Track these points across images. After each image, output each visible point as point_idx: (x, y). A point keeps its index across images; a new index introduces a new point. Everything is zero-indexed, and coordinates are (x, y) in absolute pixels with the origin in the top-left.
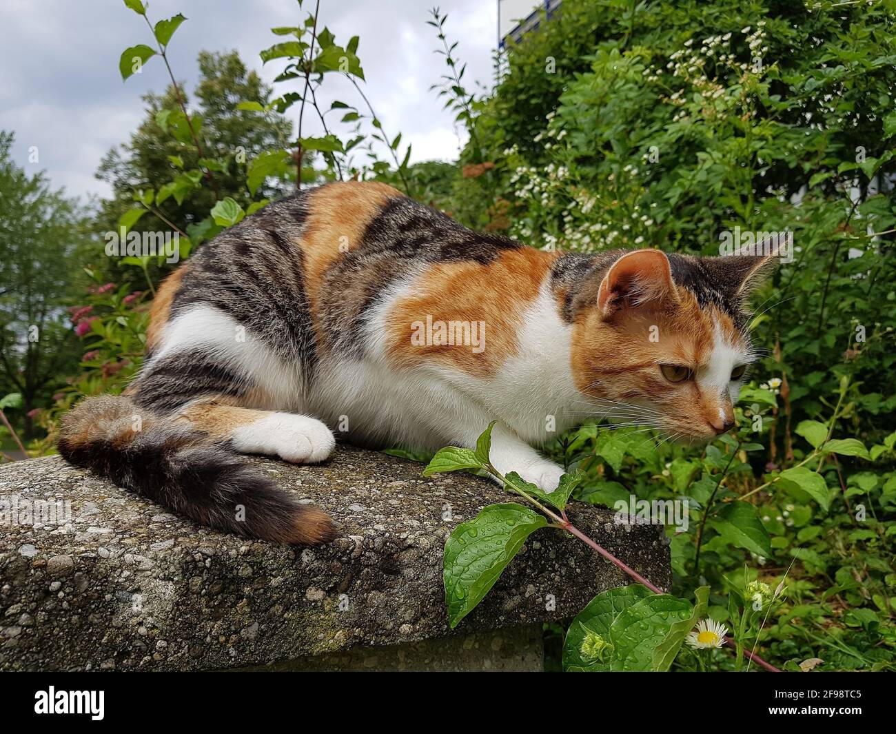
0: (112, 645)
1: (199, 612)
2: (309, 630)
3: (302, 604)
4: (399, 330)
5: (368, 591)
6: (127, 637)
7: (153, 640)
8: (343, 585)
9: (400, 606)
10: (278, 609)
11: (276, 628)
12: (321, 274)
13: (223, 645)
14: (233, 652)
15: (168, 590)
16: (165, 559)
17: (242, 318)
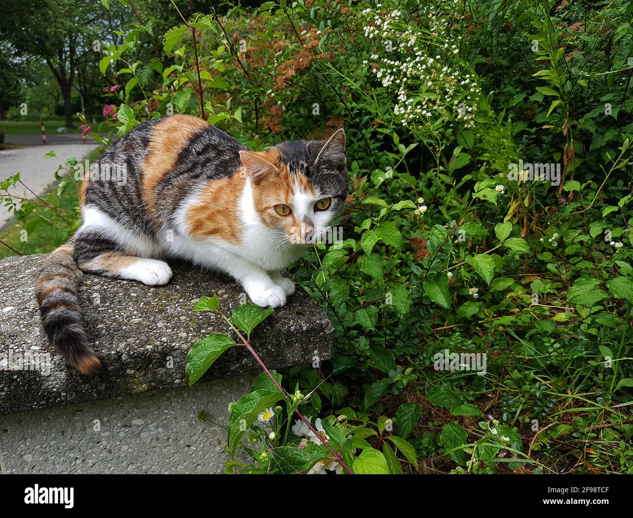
0: (43, 396)
1: (78, 382)
2: (129, 385)
3: (125, 376)
4: (191, 223)
5: (156, 369)
6: (49, 392)
7: (60, 393)
8: (144, 367)
9: (173, 373)
10: (113, 378)
11: (113, 385)
12: (153, 188)
13: (91, 393)
14: (95, 395)
15: (63, 375)
16: (59, 364)
17: (112, 216)
